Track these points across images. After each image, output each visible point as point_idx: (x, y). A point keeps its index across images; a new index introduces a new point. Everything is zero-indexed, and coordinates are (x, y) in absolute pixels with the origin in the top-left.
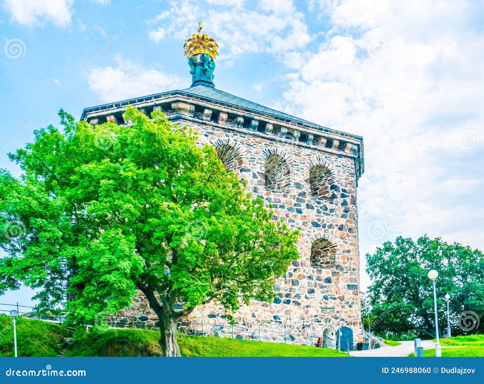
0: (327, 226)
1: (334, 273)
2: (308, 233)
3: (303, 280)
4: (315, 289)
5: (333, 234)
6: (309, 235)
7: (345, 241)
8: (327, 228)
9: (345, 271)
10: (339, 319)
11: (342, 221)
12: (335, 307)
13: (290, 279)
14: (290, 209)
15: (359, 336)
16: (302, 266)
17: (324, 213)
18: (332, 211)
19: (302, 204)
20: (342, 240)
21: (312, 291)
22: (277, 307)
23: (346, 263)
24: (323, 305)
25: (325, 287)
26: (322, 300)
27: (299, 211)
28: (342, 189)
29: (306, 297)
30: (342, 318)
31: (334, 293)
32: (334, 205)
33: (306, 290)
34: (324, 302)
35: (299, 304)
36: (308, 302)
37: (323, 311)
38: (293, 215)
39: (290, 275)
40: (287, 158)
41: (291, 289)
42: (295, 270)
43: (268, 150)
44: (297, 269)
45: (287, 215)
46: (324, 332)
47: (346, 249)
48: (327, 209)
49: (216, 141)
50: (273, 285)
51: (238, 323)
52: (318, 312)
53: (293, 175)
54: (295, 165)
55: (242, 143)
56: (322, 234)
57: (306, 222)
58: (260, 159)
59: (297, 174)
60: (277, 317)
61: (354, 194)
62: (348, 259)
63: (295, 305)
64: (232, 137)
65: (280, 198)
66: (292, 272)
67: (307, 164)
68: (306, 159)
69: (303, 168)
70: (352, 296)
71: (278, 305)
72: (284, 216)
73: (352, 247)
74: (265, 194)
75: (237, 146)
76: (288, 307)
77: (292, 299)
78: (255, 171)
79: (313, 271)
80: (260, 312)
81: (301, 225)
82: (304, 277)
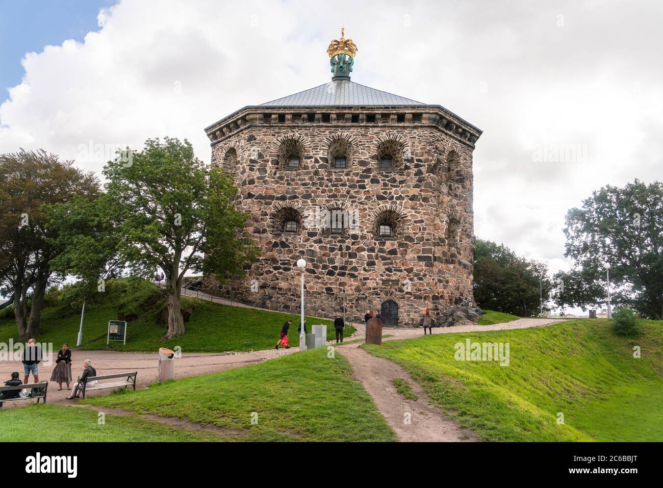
0: (394, 198)
1: (400, 245)
2: (371, 207)
3: (362, 253)
4: (376, 261)
5: (401, 205)
6: (372, 209)
7: (417, 212)
8: (395, 200)
9: (415, 242)
10: (405, 292)
11: (416, 191)
12: (400, 279)
13: (347, 252)
14: (352, 186)
16: (361, 239)
17: (391, 186)
18: (401, 182)
19: (366, 180)
20: (413, 211)
21: (370, 264)
22: (330, 279)
23: (417, 234)
24: (385, 278)
25: (389, 259)
26: (384, 272)
27: (363, 187)
28: (416, 159)
29: (365, 269)
31: (400, 265)
32: (405, 177)
33: (365, 262)
34: (387, 275)
36: (367, 275)
37: (385, 283)
38: (354, 192)
39: (348, 248)
40: (352, 140)
41: (347, 262)
42: (353, 244)
43: (333, 136)
44: (356, 242)
45: (348, 192)
46: (382, 305)
47: (418, 219)
48: (396, 181)
49: (282, 138)
50: (327, 258)
51: (287, 294)
52: (377, 285)
53: (358, 154)
54: (361, 145)
55: (306, 135)
56: (388, 206)
57: (370, 197)
58: (323, 146)
59: (362, 153)
60: (329, 290)
61: (432, 163)
62: (420, 230)
63: (351, 277)
64: (297, 132)
65: (342, 177)
66: (350, 245)
67: (374, 142)
68: (373, 138)
69: (370, 146)
70: (424, 268)
71: (331, 277)
72: (345, 193)
73: (427, 216)
74: (326, 176)
75: (301, 138)
76: (343, 279)
77: (347, 272)
78: (318, 157)
79: (375, 244)
80: (311, 284)
81: (363, 200)
82: (364, 250)
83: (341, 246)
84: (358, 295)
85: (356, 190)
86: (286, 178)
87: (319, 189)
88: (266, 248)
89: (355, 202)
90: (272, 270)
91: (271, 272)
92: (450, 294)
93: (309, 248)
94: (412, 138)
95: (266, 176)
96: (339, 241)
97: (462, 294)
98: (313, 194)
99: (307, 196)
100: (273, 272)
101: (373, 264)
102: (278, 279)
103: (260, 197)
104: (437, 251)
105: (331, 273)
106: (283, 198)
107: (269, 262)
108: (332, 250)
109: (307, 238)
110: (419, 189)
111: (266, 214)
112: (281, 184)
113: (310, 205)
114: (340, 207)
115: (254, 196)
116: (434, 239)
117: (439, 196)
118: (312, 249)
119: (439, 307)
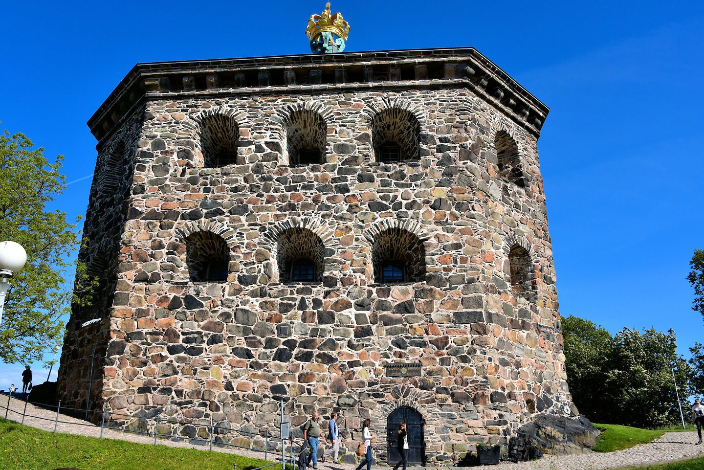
0: (403, 206)
1: (421, 293)
2: (361, 223)
3: (345, 312)
4: (374, 327)
5: (418, 218)
6: (361, 227)
7: (447, 229)
8: (404, 209)
9: (448, 286)
10: (434, 389)
11: (442, 193)
12: (424, 362)
13: (315, 311)
14: (324, 189)
15: (490, 427)
16: (343, 285)
17: (396, 184)
18: (415, 178)
19: (349, 177)
20: (439, 228)
21: (363, 333)
22: (280, 368)
23: (451, 270)
24: (391, 360)
25: (399, 321)
26: (390, 349)
27: (345, 190)
28: (439, 138)
29: (350, 345)
30: (441, 386)
31: (421, 331)
32: (420, 169)
33: (352, 330)
34: (395, 353)
35: (330, 360)
36: (355, 356)
37: (391, 372)
38: (328, 199)
39: (317, 303)
40: (323, 112)
41: (315, 332)
42: (327, 294)
43: (289, 107)
44: (333, 291)
45: (316, 200)
46: (390, 418)
47: (450, 243)
48: (405, 176)
49: (199, 114)
50: (275, 325)
51: (191, 402)
52: (377, 375)
53: (334, 134)
54: (339, 119)
55: (243, 107)
56: (392, 221)
57: (357, 206)
58: (271, 123)
59: (341, 132)
60: (278, 390)
61: (468, 142)
62: (456, 262)
63: (323, 362)
64: (227, 103)
65: (304, 174)
66: (321, 297)
67: (363, 113)
68: (360, 106)
69: (356, 119)
70: (469, 336)
71: (283, 364)
72: (310, 201)
73: (466, 237)
74: (276, 173)
75: (233, 113)
76: (305, 366)
77: (316, 352)
78: (262, 142)
79: (370, 293)
80: (243, 379)
81: (345, 212)
82: (348, 306)
83: (303, 299)
84: (339, 397)
85: (331, 194)
86: (201, 180)
87: (262, 195)
88: (156, 310)
89: (329, 216)
90: (165, 353)
91: (163, 358)
92: (527, 390)
93: (241, 307)
94: (429, 103)
95: (166, 179)
96: (299, 292)
97: (548, 390)
98: (250, 206)
99: (240, 209)
100: (166, 357)
101: (368, 332)
102: (176, 373)
103: (153, 215)
104: (491, 303)
105: (281, 356)
106: (194, 216)
107: (161, 337)
108: (285, 308)
109: (237, 287)
110: (449, 189)
111: (161, 246)
112: (194, 190)
113: (243, 225)
114: (301, 226)
115: (141, 213)
116: (484, 279)
117: (486, 202)
118: (247, 307)
119: (508, 417)
